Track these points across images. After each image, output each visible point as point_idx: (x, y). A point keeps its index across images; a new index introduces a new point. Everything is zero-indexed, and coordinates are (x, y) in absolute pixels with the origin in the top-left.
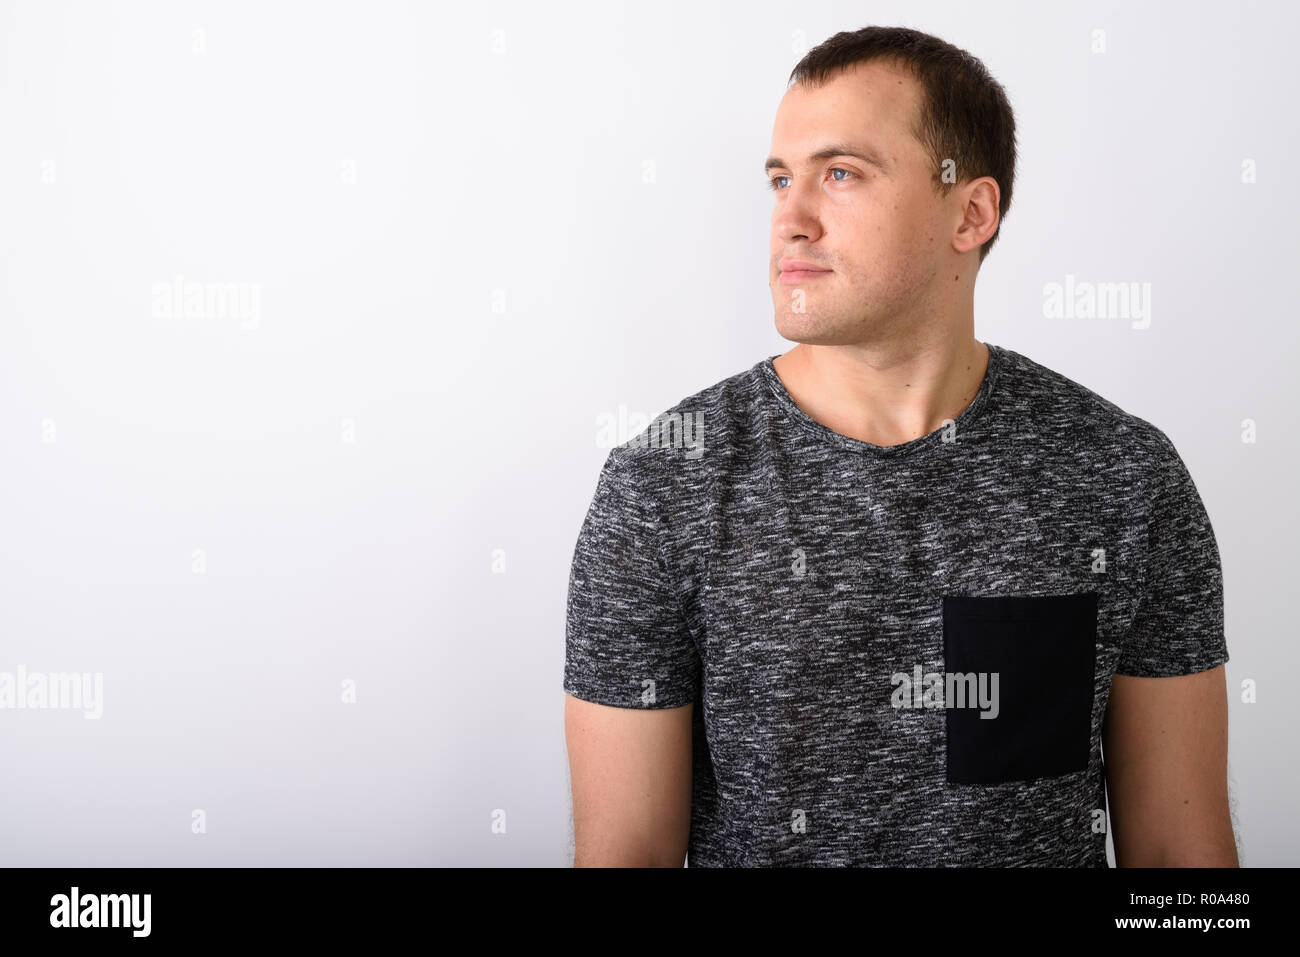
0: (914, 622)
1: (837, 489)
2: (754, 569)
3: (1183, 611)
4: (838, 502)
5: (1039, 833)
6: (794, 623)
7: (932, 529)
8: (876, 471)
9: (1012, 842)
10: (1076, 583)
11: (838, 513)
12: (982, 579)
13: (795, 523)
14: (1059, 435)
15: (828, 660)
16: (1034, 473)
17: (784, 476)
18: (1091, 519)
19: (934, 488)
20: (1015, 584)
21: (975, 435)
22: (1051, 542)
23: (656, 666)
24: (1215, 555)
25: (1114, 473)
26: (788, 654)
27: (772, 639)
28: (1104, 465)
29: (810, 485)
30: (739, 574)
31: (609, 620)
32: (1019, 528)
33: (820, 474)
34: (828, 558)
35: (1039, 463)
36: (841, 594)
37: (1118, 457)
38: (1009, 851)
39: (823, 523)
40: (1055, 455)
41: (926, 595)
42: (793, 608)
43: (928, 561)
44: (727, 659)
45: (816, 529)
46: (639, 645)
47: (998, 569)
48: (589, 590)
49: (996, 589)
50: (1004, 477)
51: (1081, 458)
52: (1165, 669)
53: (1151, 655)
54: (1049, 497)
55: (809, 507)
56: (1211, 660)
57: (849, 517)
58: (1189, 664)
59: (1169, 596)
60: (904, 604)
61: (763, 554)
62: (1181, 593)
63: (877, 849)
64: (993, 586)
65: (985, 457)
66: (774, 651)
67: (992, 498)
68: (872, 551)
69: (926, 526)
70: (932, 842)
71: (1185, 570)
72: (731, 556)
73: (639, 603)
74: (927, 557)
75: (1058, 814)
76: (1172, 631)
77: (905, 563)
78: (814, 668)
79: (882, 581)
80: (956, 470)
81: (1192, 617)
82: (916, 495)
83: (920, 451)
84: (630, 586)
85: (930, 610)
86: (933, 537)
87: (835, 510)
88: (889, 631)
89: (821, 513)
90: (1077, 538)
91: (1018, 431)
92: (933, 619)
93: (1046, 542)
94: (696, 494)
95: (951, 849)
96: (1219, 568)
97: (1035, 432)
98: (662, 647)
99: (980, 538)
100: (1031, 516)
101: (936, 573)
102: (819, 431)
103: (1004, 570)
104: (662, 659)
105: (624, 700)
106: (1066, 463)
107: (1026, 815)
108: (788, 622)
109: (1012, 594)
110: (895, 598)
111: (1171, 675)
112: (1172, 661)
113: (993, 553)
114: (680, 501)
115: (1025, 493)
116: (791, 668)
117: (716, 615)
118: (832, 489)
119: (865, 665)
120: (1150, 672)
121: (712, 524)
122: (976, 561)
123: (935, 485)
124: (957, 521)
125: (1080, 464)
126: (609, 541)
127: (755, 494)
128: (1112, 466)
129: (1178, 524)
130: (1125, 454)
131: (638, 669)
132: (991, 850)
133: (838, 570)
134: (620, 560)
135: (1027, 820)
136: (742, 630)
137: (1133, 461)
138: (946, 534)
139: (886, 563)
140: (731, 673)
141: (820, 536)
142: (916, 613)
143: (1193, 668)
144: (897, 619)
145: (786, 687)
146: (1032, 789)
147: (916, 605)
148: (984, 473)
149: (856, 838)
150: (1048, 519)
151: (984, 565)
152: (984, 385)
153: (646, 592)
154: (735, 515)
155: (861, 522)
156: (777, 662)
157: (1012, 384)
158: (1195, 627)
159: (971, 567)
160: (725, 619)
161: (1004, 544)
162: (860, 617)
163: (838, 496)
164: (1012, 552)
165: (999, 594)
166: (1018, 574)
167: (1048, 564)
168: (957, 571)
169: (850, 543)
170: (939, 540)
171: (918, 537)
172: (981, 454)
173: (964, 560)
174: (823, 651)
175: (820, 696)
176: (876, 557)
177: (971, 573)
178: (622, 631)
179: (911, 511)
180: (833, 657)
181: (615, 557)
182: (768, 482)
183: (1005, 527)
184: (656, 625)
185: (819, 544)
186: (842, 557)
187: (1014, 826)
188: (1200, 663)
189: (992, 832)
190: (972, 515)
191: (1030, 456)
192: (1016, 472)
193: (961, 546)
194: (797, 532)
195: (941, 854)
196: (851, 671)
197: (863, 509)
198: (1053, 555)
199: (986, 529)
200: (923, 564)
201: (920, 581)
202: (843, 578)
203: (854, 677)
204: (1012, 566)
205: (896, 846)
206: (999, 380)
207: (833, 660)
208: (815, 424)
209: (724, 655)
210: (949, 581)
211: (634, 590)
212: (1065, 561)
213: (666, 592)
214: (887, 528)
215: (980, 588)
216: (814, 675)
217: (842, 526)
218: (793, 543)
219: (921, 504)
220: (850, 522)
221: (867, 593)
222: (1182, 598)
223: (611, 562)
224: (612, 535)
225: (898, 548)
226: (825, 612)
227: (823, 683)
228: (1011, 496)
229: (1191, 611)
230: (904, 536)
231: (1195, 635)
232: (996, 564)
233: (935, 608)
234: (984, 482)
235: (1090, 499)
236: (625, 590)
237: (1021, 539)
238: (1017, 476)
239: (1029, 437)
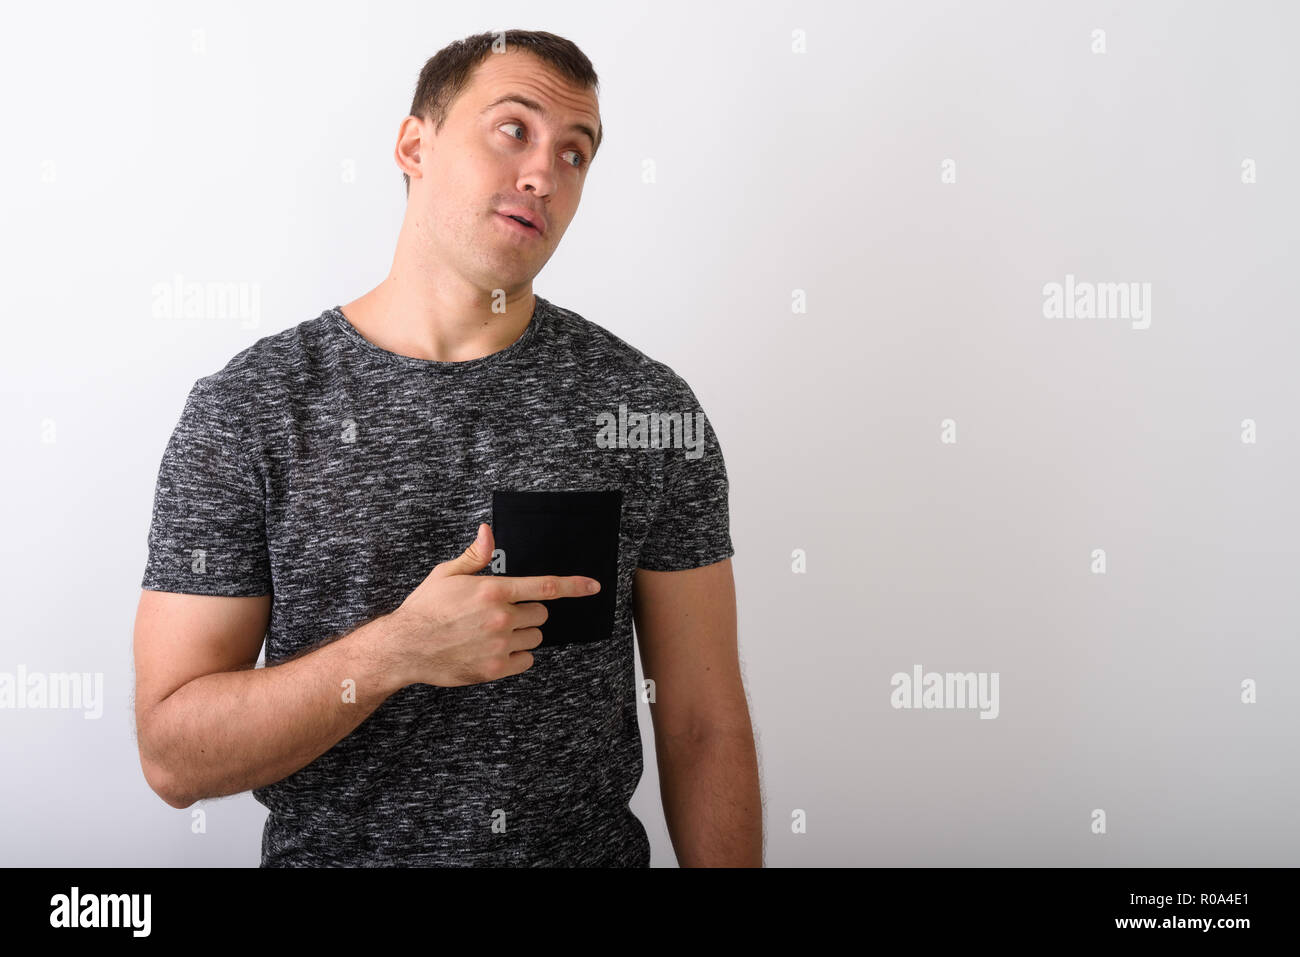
0: (469, 514)
1: (400, 405)
2: (329, 476)
3: (694, 515)
4: (401, 415)
5: (569, 689)
6: (366, 519)
7: (486, 436)
8: (436, 390)
9: (547, 697)
10: (605, 483)
11: (401, 424)
12: (526, 477)
13: (365, 436)
14: (592, 365)
15: (397, 549)
16: (571, 393)
17: (353, 397)
19: (487, 404)
20: (554, 481)
21: (523, 362)
22: (585, 448)
23: (239, 559)
24: (722, 468)
25: (638, 393)
26: (363, 546)
27: (348, 534)
28: (630, 386)
29: (377, 402)
30: (315, 480)
31: (195, 520)
32: (558, 437)
33: (385, 393)
34: (394, 463)
35: (577, 385)
36: (406, 493)
37: (641, 381)
38: (545, 704)
39: (389, 433)
40: (588, 381)
41: (479, 491)
42: (365, 507)
43: (481, 462)
44: (307, 553)
45: (383, 440)
46: (222, 540)
47: (541, 470)
48: (175, 495)
49: (539, 485)
50: (547, 396)
51: (611, 381)
52: (679, 564)
53: (668, 553)
54: (584, 413)
55: (377, 421)
56: (716, 555)
57: (411, 427)
58: (698, 559)
59: (682, 502)
60: (459, 499)
61: (337, 463)
62: (692, 500)
63: (436, 702)
64: (536, 483)
65: (532, 380)
66: (351, 544)
67: (537, 413)
68: (432, 456)
69: (480, 434)
70: (481, 695)
71: (696, 480)
72: (308, 465)
73: (223, 504)
74: (480, 459)
75: (587, 674)
76: (685, 532)
77: (460, 465)
78: (385, 556)
79: (441, 481)
80: (507, 390)
81: (702, 520)
82: (471, 408)
83: (476, 370)
84: (215, 490)
85: (482, 503)
86: (485, 442)
87: (399, 422)
88: (448, 522)
89: (387, 425)
91: (559, 362)
92: (484, 510)
93: (580, 448)
94: (274, 409)
95: (496, 701)
96: (725, 479)
97: (574, 360)
98: (244, 542)
99: (525, 445)
100: (569, 427)
101: (488, 472)
102: (384, 358)
103: (545, 470)
104: (244, 553)
105: (209, 589)
106: (598, 387)
107: (558, 674)
108: (361, 519)
109: (551, 490)
110: (452, 495)
111: (683, 568)
112: (685, 557)
113: (536, 456)
114: (261, 414)
115: (563, 410)
116: (365, 557)
117: (296, 516)
118: (396, 405)
119: (428, 553)
120: (667, 567)
121: (291, 437)
122: (523, 463)
123: (488, 400)
124: (506, 431)
125: (610, 387)
126: (195, 452)
127: (328, 413)
128: (636, 387)
130: (647, 379)
131: (223, 561)
132: (530, 704)
133: (403, 473)
134: (207, 467)
135: (558, 678)
136: (320, 528)
137: (653, 386)
138: (497, 441)
139: (443, 466)
140: (307, 567)
141: (387, 445)
142: (471, 506)
143: (701, 562)
144: (454, 512)
145: (362, 573)
146: (563, 653)
147: (471, 500)
148: (530, 393)
149: (421, 697)
150: (582, 430)
151: (528, 466)
152: (532, 323)
153: (229, 494)
154: (311, 431)
155: (422, 432)
156: (354, 553)
157: (555, 323)
158: (703, 529)
159: (518, 468)
160: (305, 519)
161: (545, 449)
162: (423, 512)
163: (402, 411)
164: (552, 456)
165: (541, 490)
166: (557, 474)
167: (582, 467)
168: (506, 470)
169: (413, 450)
170: (491, 445)
171: (472, 444)
172: (528, 377)
173: (513, 462)
174: (392, 542)
175: (389, 580)
176: (435, 461)
177: (517, 472)
178: (207, 530)
179: (467, 421)
180: (401, 546)
181: (201, 465)
182: (340, 402)
183: (547, 436)
184: (237, 523)
185: (387, 452)
186: (406, 462)
187: (549, 684)
188: (707, 558)
189: (532, 689)
190: (519, 426)
191: (569, 380)
192: (556, 392)
193: (509, 452)
194: (366, 443)
195: (488, 705)
196: (417, 557)
197: (423, 420)
198: (586, 459)
199: (531, 438)
200: (478, 465)
201: (475, 479)
202: (407, 479)
203: (419, 563)
204: (552, 467)
205: (452, 698)
206: (545, 319)
207: (401, 550)
208: (380, 351)
209: (304, 549)
210: (498, 479)
211: (219, 492)
212: (596, 465)
213: (247, 494)
214: (445, 437)
215: (525, 484)
216: (385, 563)
217: (406, 436)
218: (363, 453)
219: (476, 415)
220: (412, 432)
221: (428, 492)
222: (693, 504)
223: (198, 469)
224: (198, 447)
225: (455, 453)
226: (393, 509)
227: (392, 568)
228: (552, 412)
229: (701, 515)
230: (460, 442)
231: (704, 535)
232: (539, 465)
233: (486, 502)
234: (531, 400)
236: (211, 493)
237: (560, 445)
238: (558, 396)
239: (568, 365)
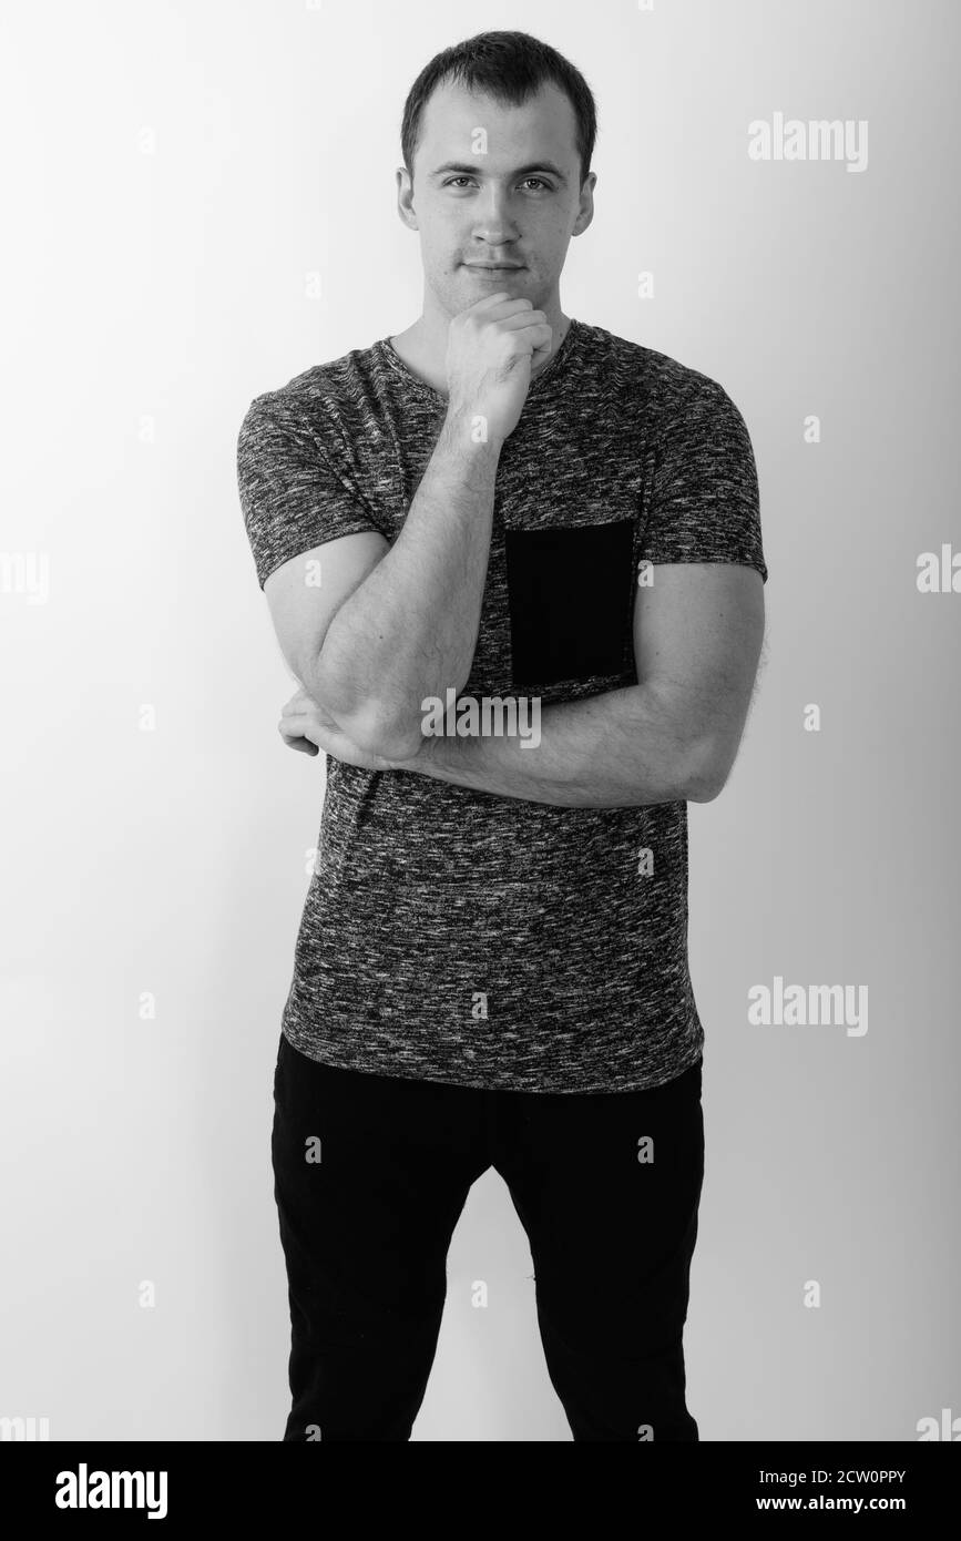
10: (614, 512)
12: (534, 513)
16: (590, 422)
18: (630, 456)
20: (561, 515)
22: (595, 476)
32: (568, 467)
33: (426, 423)
47: (548, 503)
49: (545, 521)
50: (563, 426)
54: (599, 441)
55: (416, 447)
58: (681, 554)
64: (543, 518)
65: (552, 413)
67: (550, 444)
81: (688, 515)
90: (616, 472)
93: (589, 477)
97: (597, 391)
99: (535, 478)
100: (581, 456)
101: (501, 511)
103: (552, 504)
109: (556, 525)
113: (545, 490)
115: (578, 439)
122: (531, 497)
124: (519, 466)
129: (687, 447)
138: (509, 477)
143: (683, 558)
148: (548, 426)
150: (594, 458)
154: (364, 445)
157: (586, 352)
159: (527, 503)
161: (555, 481)
164: (559, 489)
166: (564, 507)
167: (590, 497)
168: (516, 508)
170: (503, 482)
172: (548, 411)
173: (520, 498)
177: (525, 508)
183: (557, 468)
190: (532, 460)
191: (588, 410)
192: (573, 422)
193: (519, 487)
198: (595, 488)
199: (541, 471)
204: (559, 500)
210: (510, 517)
212: (605, 494)
215: (532, 519)
222: (679, 500)
228: (566, 442)
232: (547, 499)
234: (547, 433)
235: (630, 439)
237: (569, 476)
238: (574, 426)
239: (591, 395)
